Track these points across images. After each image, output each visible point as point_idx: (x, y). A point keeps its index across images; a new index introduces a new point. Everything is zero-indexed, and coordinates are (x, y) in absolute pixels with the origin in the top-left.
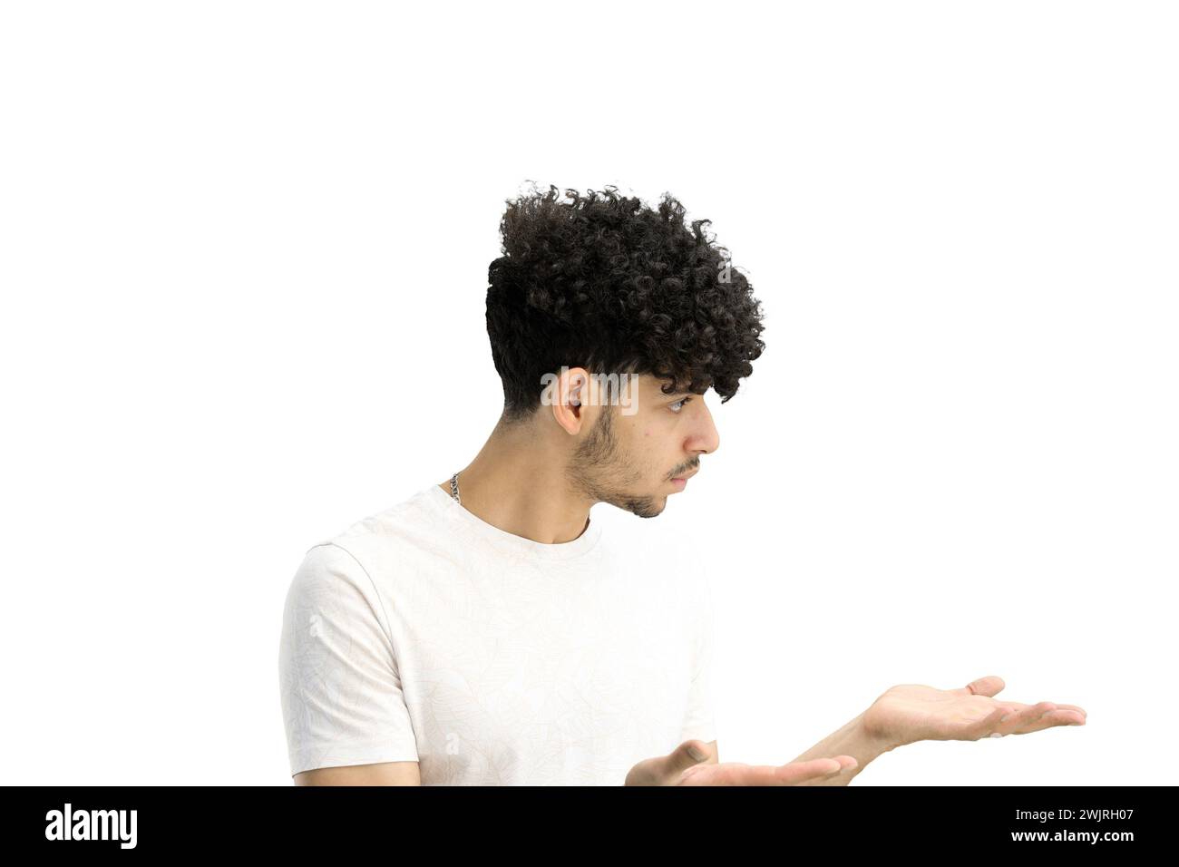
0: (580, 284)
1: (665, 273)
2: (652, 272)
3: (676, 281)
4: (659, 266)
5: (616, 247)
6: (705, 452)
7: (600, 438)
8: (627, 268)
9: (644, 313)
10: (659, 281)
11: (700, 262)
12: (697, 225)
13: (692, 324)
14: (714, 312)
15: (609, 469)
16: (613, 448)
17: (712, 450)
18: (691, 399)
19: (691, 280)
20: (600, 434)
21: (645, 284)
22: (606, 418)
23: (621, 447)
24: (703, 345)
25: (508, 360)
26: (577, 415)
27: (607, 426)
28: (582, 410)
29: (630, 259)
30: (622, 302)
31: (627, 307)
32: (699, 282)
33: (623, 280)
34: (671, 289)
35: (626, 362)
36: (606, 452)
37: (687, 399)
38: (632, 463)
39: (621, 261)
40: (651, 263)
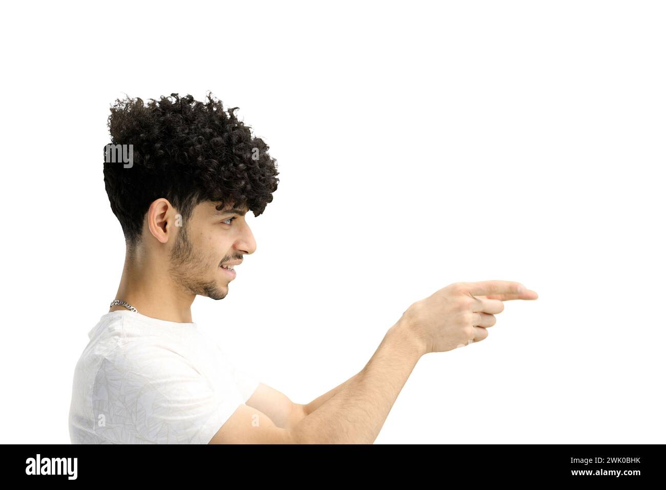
0: (158, 145)
1: (212, 135)
2: (204, 134)
3: (219, 139)
4: (208, 130)
5: (179, 122)
6: (246, 252)
7: (182, 245)
8: (188, 134)
9: (200, 159)
10: (208, 140)
11: (234, 129)
12: (231, 111)
13: (232, 165)
14: (245, 156)
15: (190, 265)
16: (190, 250)
17: (252, 252)
18: (236, 218)
19: (229, 138)
20: (182, 242)
21: (200, 142)
22: (183, 231)
23: (195, 250)
24: (239, 176)
25: (119, 203)
26: (165, 231)
27: (185, 236)
28: (168, 227)
29: (189, 129)
30: (186, 153)
31: (188, 156)
32: (234, 140)
33: (185, 140)
34: (216, 144)
35: (191, 195)
36: (187, 254)
37: (234, 218)
38: (203, 259)
39: (183, 130)
40: (203, 130)
